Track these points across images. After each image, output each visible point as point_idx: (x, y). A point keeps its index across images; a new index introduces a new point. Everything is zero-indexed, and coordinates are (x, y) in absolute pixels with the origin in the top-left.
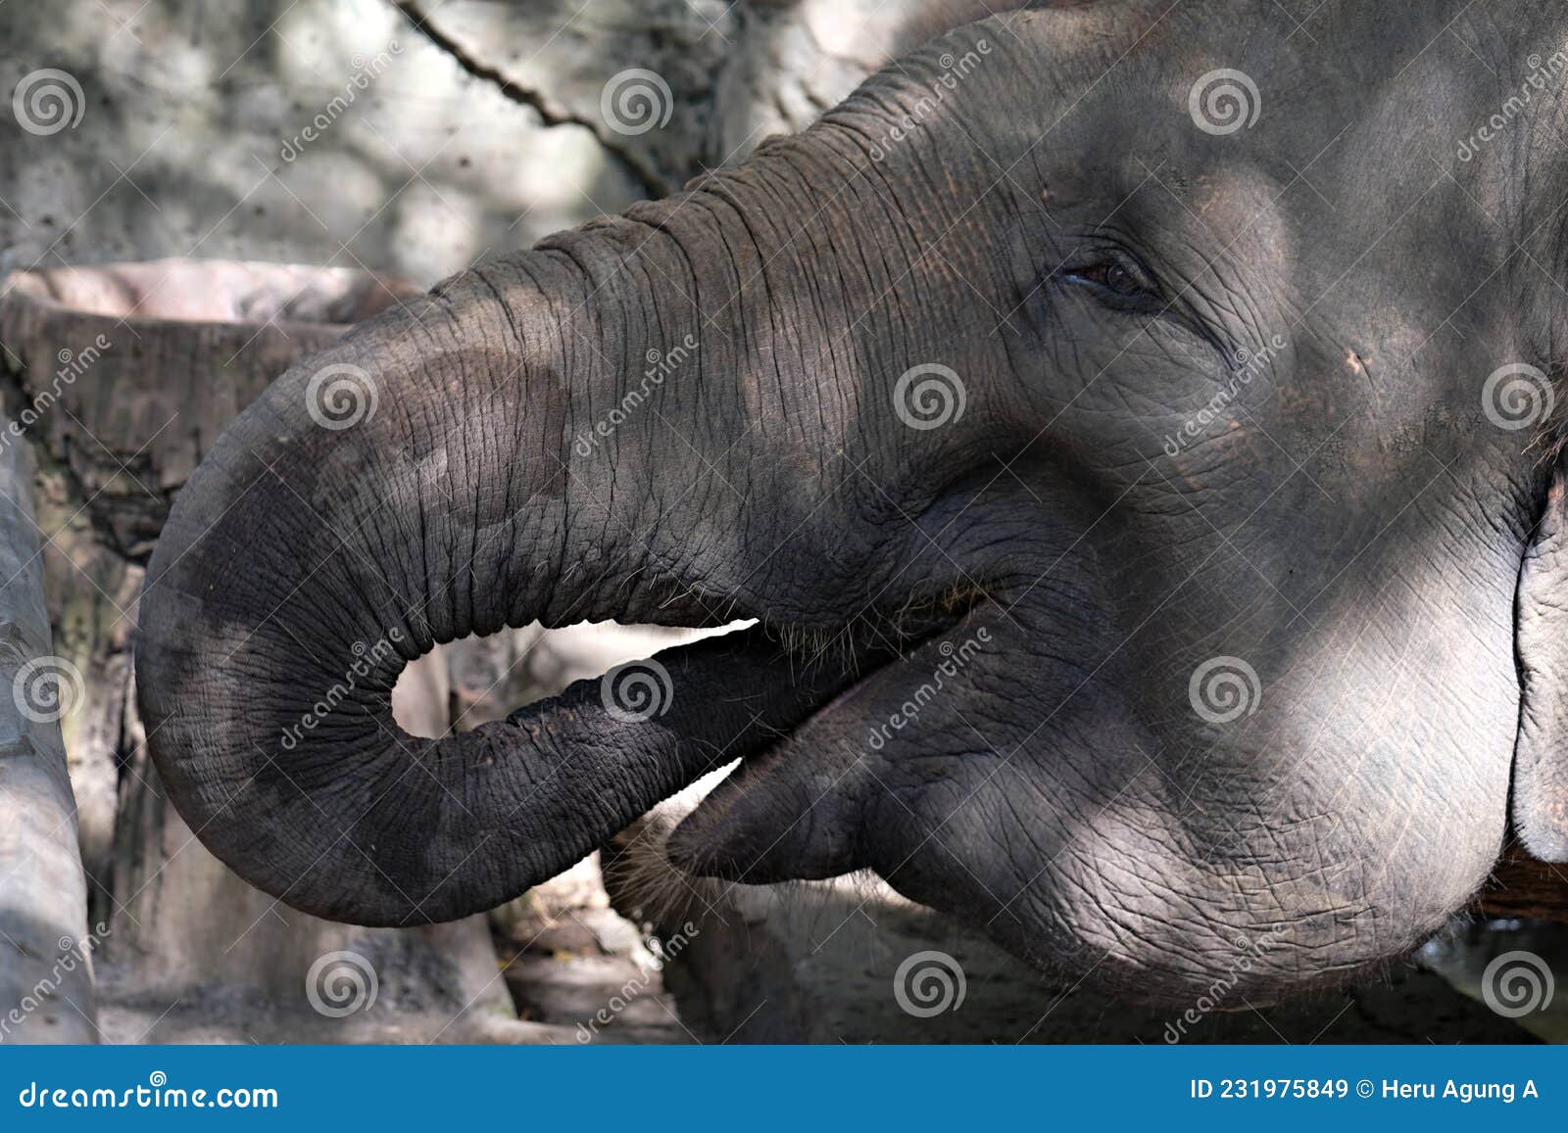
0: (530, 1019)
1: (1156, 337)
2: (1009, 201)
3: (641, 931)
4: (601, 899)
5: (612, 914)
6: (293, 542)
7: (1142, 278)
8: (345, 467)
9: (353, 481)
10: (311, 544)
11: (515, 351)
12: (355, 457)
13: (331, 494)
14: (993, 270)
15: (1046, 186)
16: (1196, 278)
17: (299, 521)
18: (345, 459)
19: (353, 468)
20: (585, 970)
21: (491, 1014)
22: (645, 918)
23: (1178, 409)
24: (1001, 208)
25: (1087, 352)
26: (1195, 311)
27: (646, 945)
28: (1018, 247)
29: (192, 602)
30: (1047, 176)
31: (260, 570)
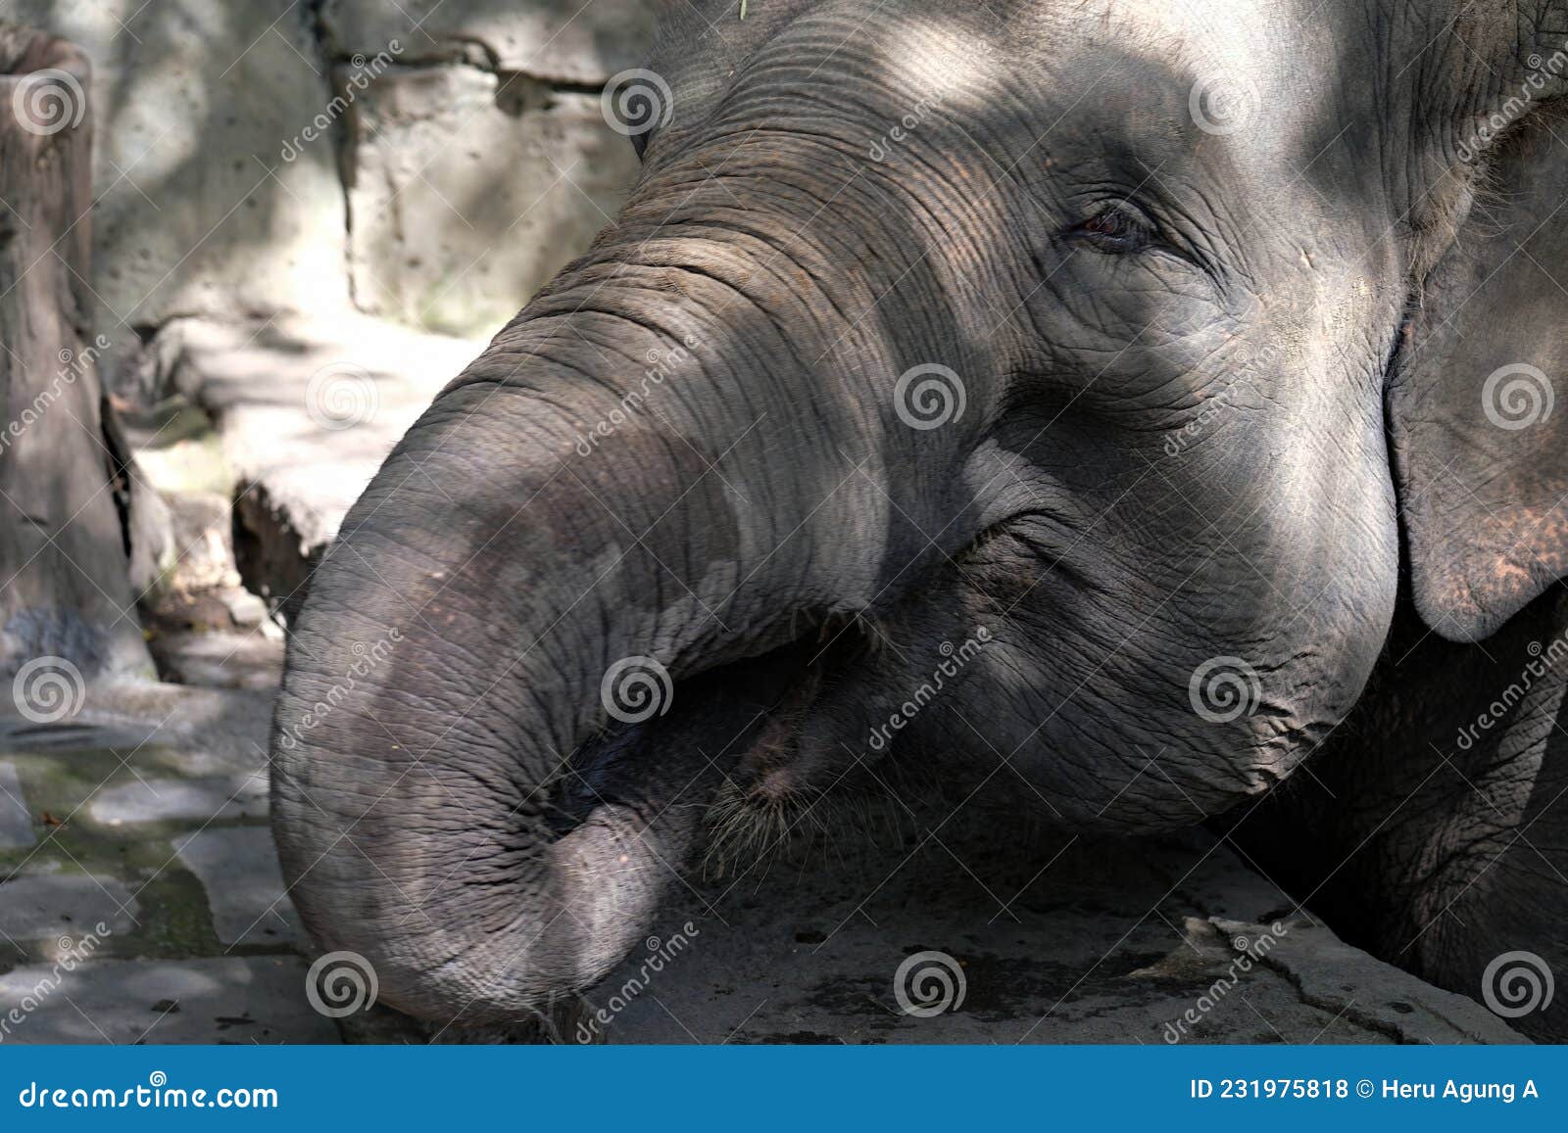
0: (172, 681)
1: (1157, 272)
2: (1018, 176)
3: (268, 605)
4: (234, 578)
5: (243, 591)
6: (474, 680)
7: (1144, 220)
8: (516, 588)
9: (528, 600)
10: (494, 677)
11: (646, 428)
12: (525, 574)
13: (506, 619)
14: (1012, 242)
15: (1048, 154)
16: (1191, 210)
17: (479, 657)
18: (514, 580)
19: (525, 587)
20: (222, 643)
21: (137, 676)
22: (272, 595)
23: (1181, 334)
24: (1013, 183)
25: (1102, 298)
26: (1194, 244)
27: (273, 619)
28: (1032, 217)
29: (375, 765)
30: (1048, 145)
31: (445, 717)
